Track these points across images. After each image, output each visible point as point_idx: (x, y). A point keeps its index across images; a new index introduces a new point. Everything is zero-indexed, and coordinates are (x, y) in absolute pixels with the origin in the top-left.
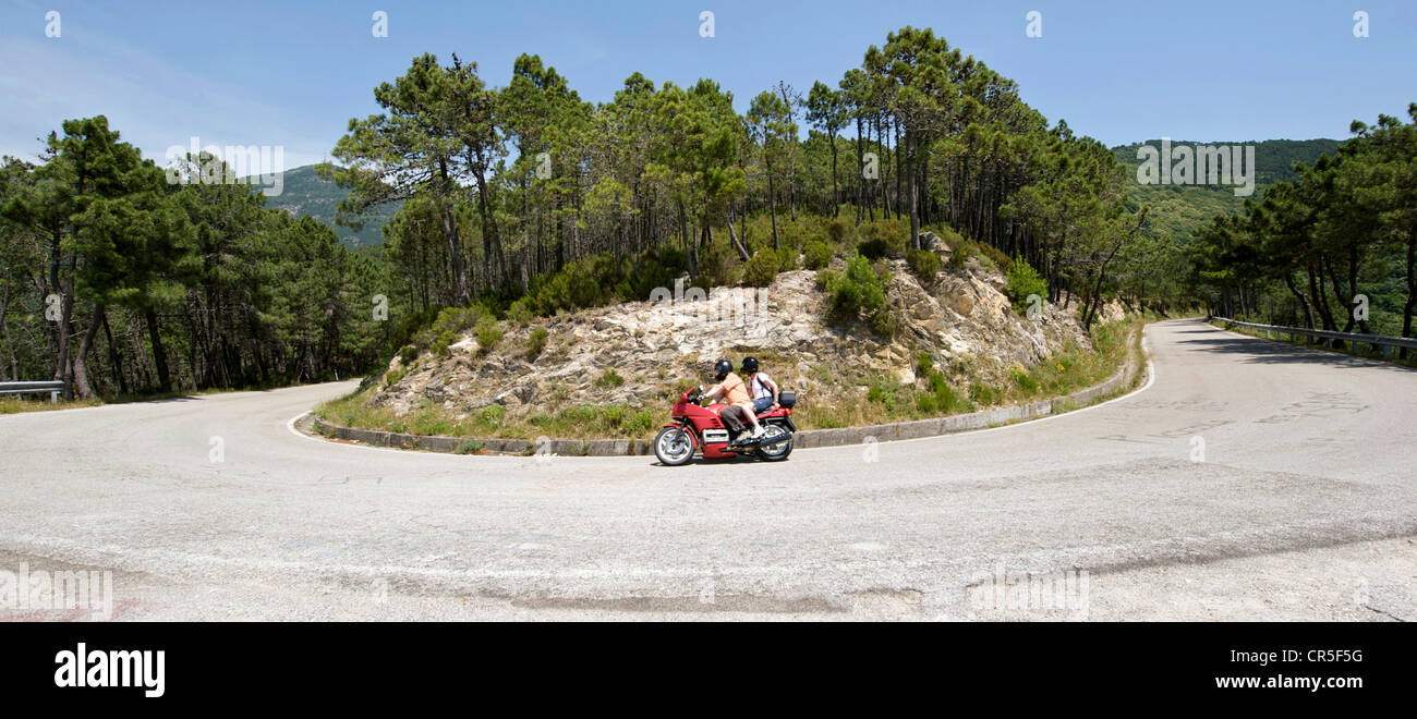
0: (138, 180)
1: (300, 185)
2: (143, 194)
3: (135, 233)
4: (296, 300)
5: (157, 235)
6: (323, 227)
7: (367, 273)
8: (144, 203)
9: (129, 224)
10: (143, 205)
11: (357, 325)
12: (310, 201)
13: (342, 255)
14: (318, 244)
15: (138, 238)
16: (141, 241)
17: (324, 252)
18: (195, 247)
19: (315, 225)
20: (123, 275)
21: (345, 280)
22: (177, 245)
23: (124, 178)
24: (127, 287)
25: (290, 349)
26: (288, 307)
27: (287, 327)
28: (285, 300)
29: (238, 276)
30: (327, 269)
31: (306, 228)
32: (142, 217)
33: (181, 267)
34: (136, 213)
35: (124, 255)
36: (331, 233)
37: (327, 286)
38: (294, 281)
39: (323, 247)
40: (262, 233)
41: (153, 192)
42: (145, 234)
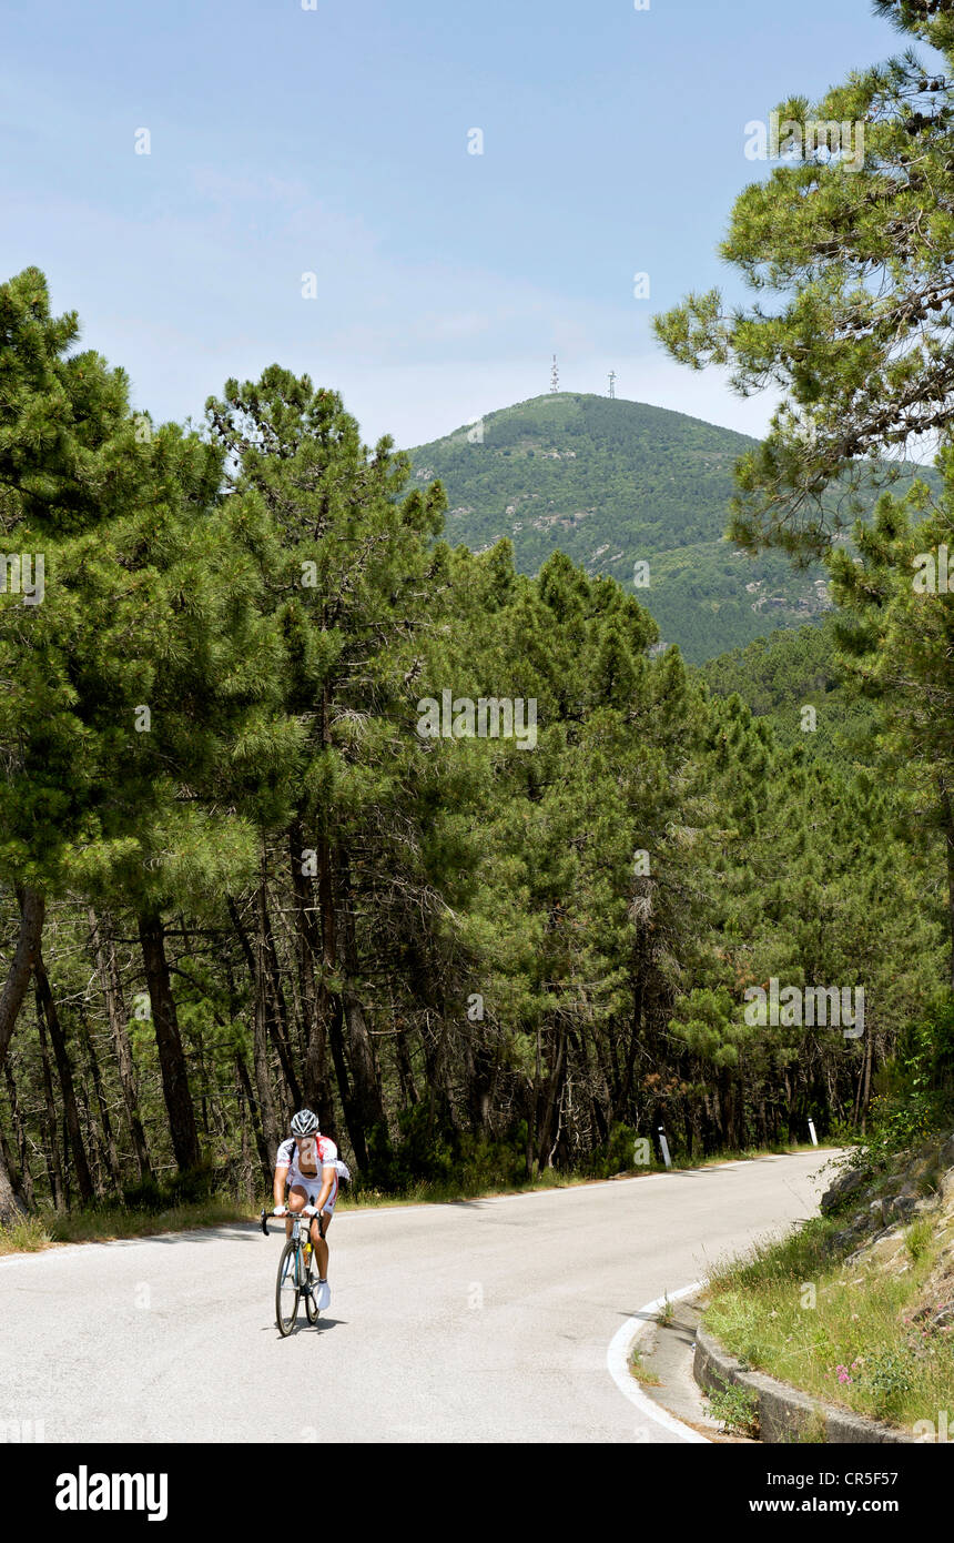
0: (129, 468)
1: (486, 478)
2: (139, 519)
3: (122, 652)
4: (546, 865)
5: (178, 654)
6: (607, 593)
7: (744, 756)
8: (143, 549)
9: (109, 619)
10: (140, 555)
11: (718, 952)
12: (517, 528)
13: (672, 689)
14: (593, 656)
15: (133, 665)
16: (139, 677)
17: (615, 683)
18: (275, 687)
19: (582, 589)
20: (96, 796)
21: (682, 783)
22: (231, 684)
23: (92, 464)
24: (107, 835)
25: (524, 1045)
26: (525, 891)
27: (524, 967)
28: (515, 864)
29: (385, 785)
30: (626, 743)
31: (555, 601)
32: (144, 592)
33: (242, 761)
34: (125, 581)
35: (99, 730)
36: (632, 612)
37: (633, 810)
38: (534, 795)
39: (612, 664)
40: (446, 629)
41: (164, 506)
42: (149, 653)
